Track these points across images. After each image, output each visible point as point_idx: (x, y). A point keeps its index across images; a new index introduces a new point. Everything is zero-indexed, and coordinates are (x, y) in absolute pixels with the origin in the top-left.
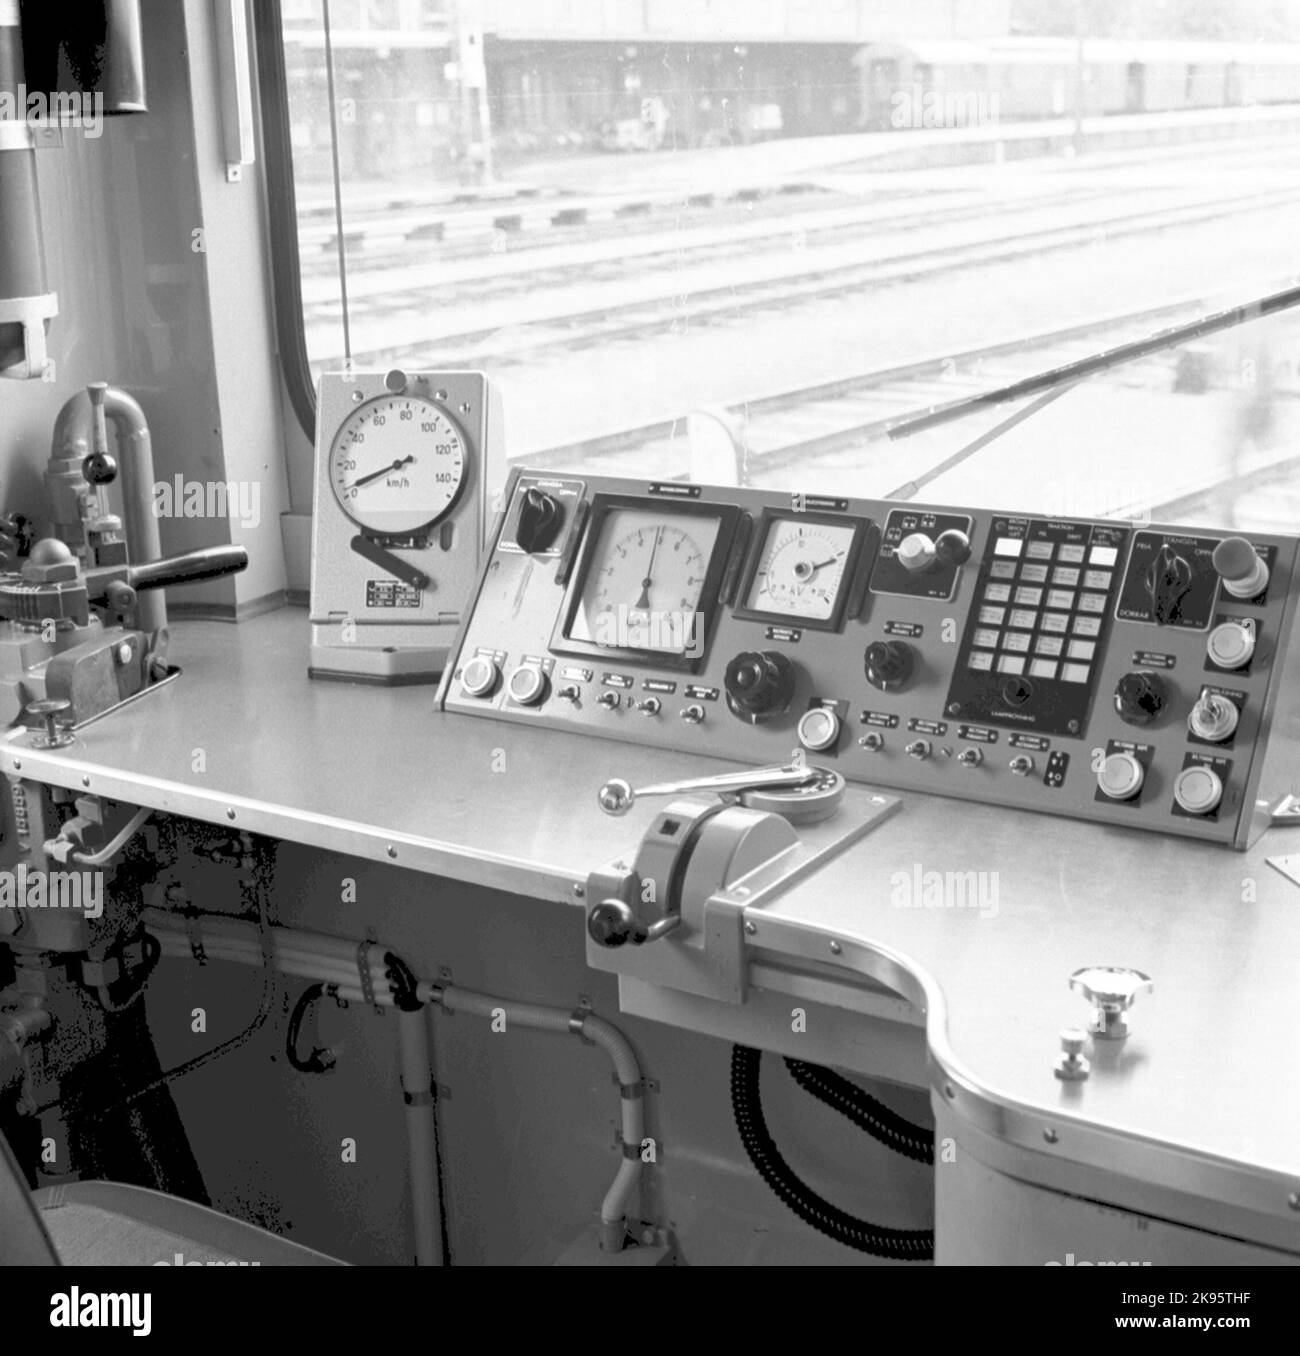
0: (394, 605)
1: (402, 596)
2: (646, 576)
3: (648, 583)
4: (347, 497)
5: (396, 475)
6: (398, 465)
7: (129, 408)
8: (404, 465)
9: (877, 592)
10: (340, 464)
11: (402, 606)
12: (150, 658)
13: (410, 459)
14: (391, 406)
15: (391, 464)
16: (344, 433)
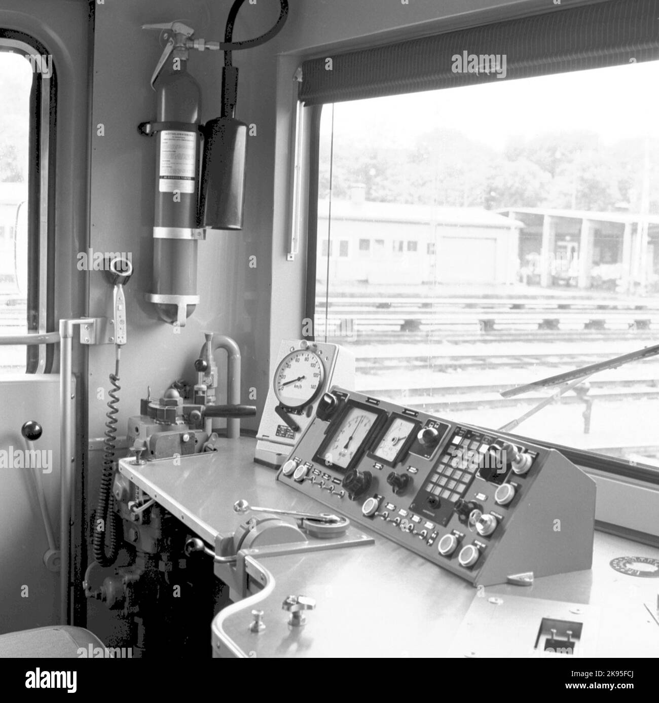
0: (285, 437)
1: (289, 433)
2: (351, 436)
3: (351, 438)
4: (280, 390)
5: (298, 383)
6: (299, 379)
7: (233, 347)
8: (301, 380)
9: (412, 453)
10: (280, 376)
11: (288, 437)
12: (206, 444)
13: (303, 377)
14: (303, 355)
15: (297, 378)
16: (284, 363)
